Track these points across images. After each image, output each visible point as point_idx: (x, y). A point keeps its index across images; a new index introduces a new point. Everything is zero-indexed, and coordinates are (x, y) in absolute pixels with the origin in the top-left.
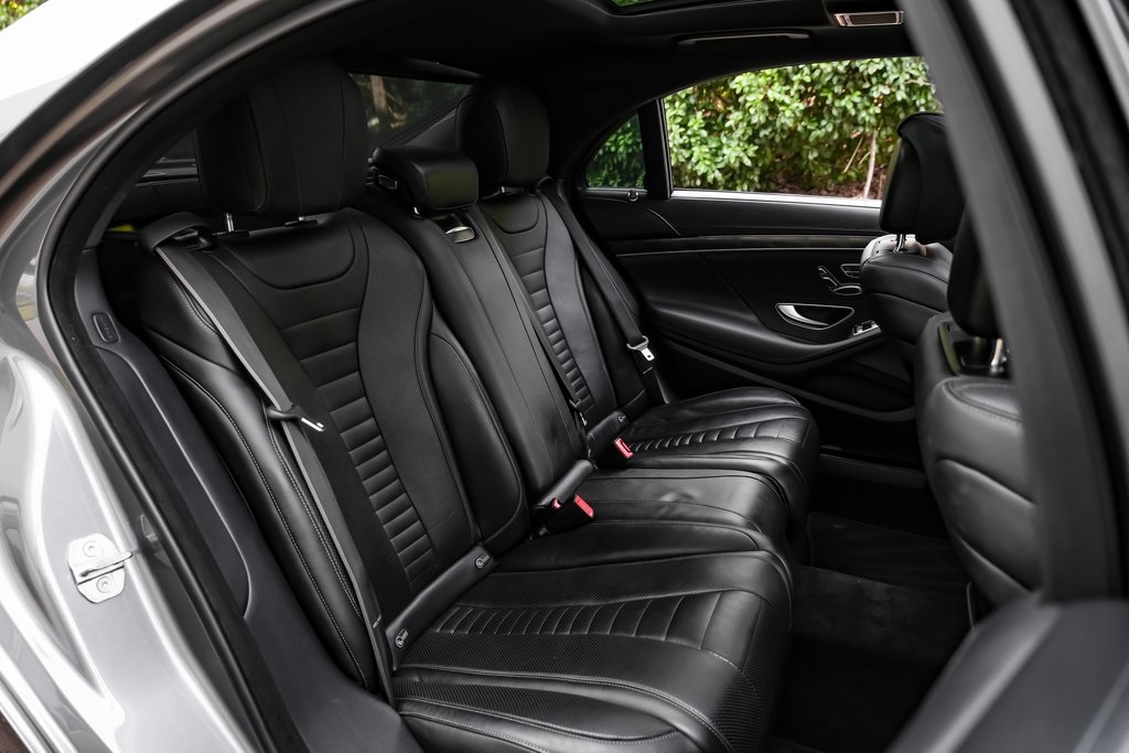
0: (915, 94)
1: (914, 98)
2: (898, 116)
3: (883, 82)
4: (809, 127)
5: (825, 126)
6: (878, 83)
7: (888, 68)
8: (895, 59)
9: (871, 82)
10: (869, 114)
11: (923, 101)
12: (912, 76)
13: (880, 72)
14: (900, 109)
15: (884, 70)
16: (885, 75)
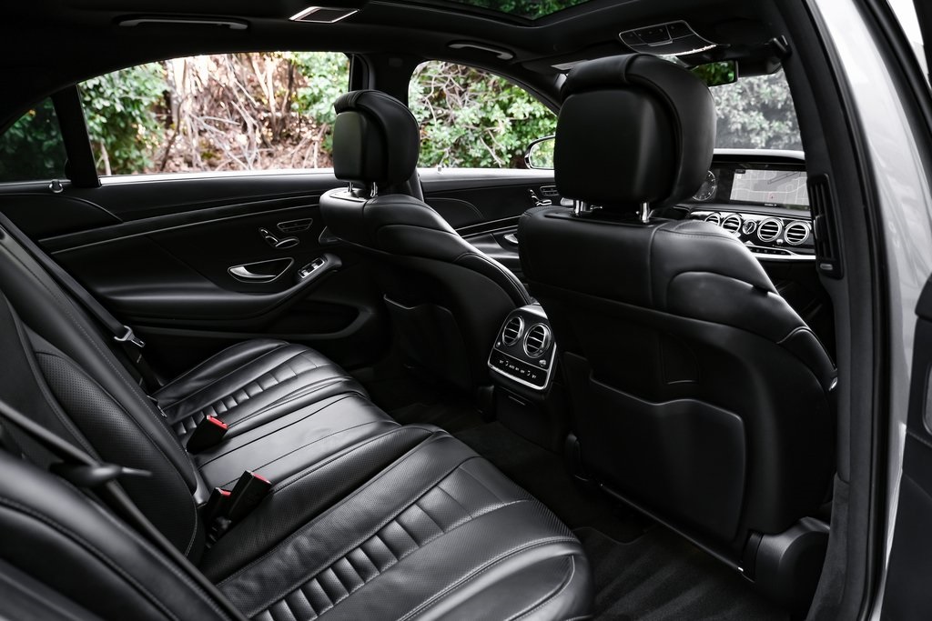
0: (128, 107)
1: (129, 110)
2: (119, 125)
3: (101, 95)
4: (39, 137)
5: (56, 137)
6: (97, 97)
7: (103, 84)
8: (107, 76)
9: (90, 96)
10: (95, 123)
11: (138, 113)
12: (124, 91)
13: (96, 87)
14: (119, 119)
15: (100, 85)
16: (101, 90)
